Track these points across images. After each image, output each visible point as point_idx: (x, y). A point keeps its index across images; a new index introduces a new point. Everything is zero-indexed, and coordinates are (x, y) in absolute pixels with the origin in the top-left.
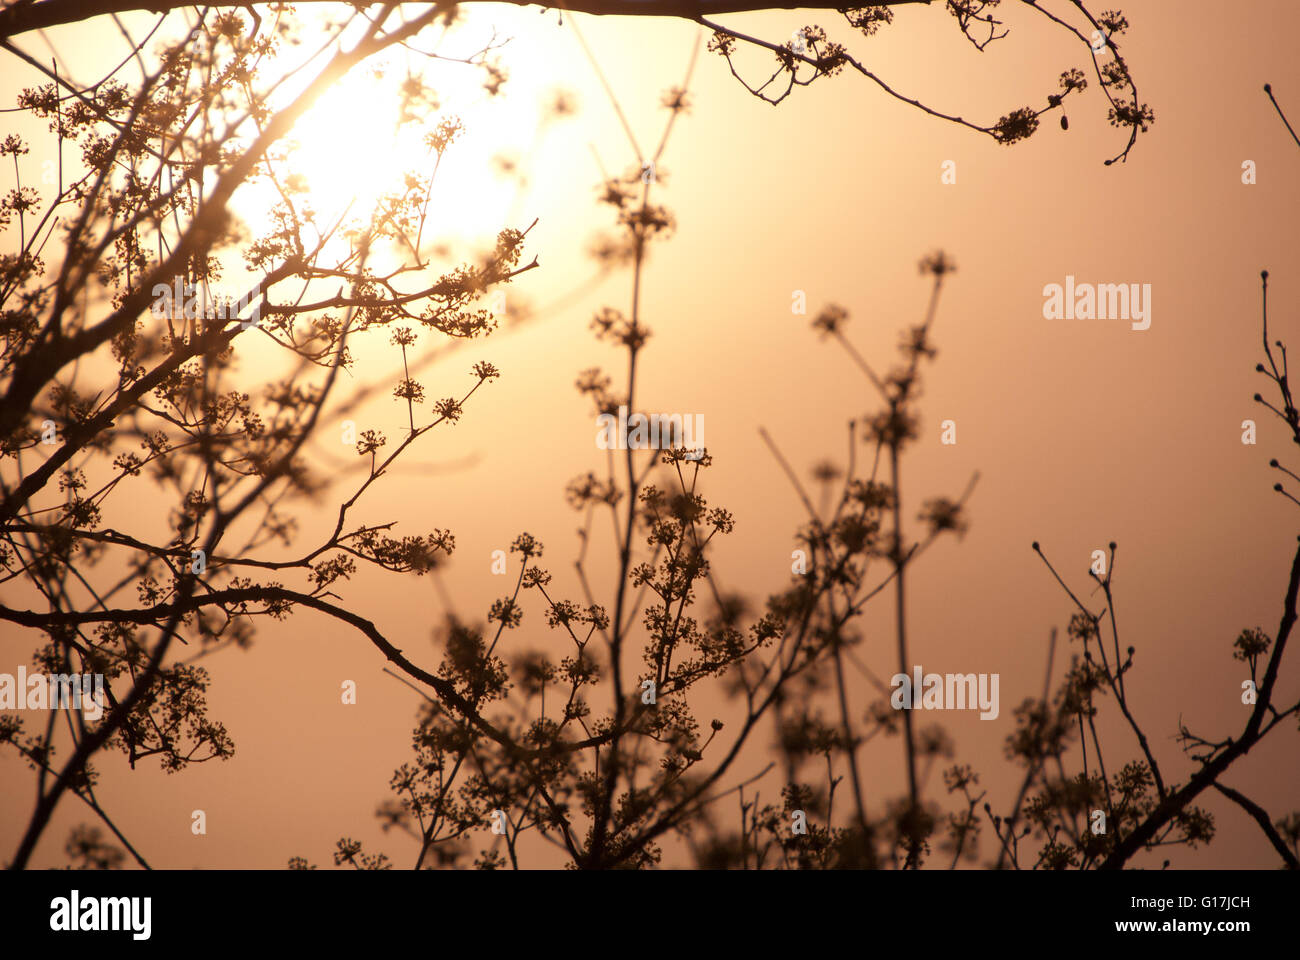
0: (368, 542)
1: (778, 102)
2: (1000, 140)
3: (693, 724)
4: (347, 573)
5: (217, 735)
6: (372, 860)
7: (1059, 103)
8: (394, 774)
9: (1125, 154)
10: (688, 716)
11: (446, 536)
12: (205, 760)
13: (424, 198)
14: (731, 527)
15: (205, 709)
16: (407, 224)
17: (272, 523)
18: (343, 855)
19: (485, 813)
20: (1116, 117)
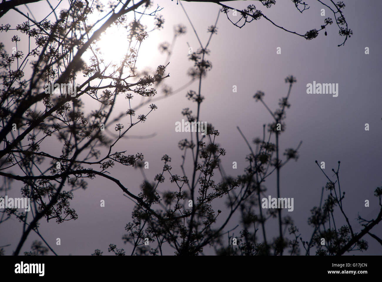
0: (118, 157)
1: (241, 27)
2: (307, 38)
3: (213, 212)
4: (112, 165)
5: (73, 213)
6: (119, 251)
7: (324, 28)
8: (126, 225)
9: (344, 43)
10: (211, 209)
11: (141, 155)
12: (69, 220)
13: (136, 56)
14: (225, 154)
15: (69, 205)
16: (131, 63)
17: (93, 152)
18: (111, 249)
19: (153, 237)
20: (341, 33)
